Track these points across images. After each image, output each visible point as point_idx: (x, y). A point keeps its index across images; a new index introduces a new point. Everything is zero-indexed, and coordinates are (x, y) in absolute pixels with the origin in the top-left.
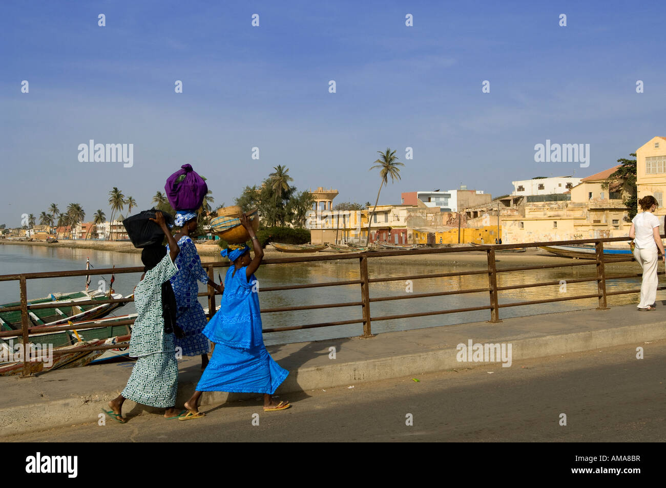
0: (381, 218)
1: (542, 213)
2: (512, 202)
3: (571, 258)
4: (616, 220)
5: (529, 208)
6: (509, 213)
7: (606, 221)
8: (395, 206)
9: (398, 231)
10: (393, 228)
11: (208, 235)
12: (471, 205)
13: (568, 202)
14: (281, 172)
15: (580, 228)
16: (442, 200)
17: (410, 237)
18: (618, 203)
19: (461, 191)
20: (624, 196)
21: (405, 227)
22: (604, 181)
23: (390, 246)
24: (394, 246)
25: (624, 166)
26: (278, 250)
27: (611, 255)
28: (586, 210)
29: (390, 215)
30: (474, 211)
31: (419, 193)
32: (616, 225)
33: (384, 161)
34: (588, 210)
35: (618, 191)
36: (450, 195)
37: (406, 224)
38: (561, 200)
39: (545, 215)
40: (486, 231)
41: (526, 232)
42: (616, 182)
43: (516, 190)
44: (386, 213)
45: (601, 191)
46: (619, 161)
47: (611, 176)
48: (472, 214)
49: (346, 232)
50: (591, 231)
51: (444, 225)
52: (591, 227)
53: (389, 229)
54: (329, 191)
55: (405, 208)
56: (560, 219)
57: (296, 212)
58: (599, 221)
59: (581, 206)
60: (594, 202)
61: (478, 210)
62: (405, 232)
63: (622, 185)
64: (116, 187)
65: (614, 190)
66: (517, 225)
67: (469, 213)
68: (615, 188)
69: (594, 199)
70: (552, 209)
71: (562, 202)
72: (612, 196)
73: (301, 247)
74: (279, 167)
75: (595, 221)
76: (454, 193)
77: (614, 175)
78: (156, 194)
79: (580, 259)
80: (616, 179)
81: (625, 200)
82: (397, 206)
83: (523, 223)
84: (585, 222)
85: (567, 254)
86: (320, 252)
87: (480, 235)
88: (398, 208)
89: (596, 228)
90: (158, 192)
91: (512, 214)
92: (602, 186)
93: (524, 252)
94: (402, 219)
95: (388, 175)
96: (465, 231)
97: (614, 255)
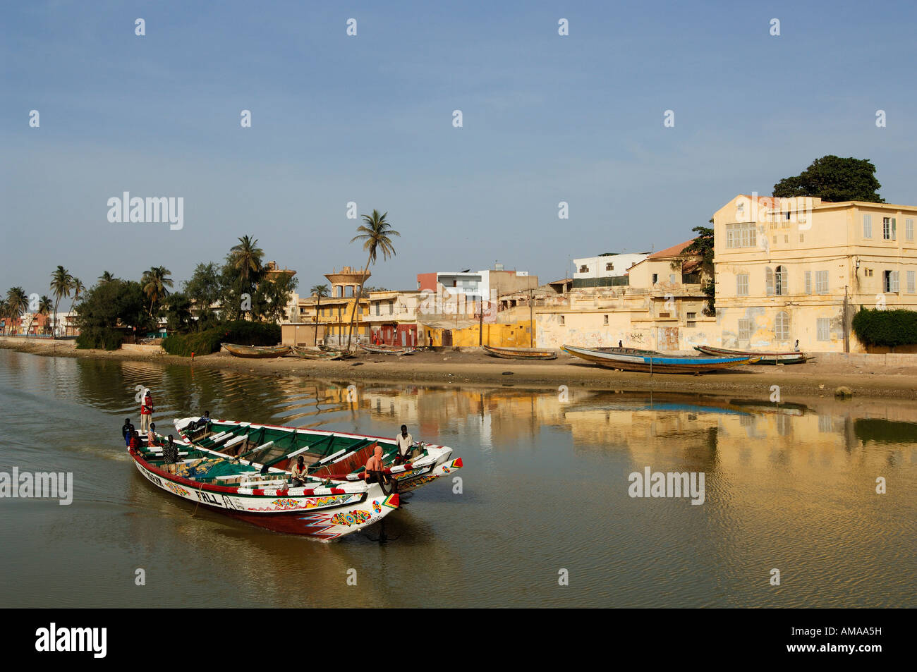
0: (384, 308)
1: (592, 303)
2: (565, 288)
3: (613, 369)
4: (692, 313)
5: (576, 295)
6: (556, 302)
7: (678, 315)
8: (402, 292)
9: (406, 327)
10: (400, 323)
11: (161, 331)
12: (510, 290)
13: (626, 287)
14: (249, 245)
15: (640, 325)
16: (472, 283)
17: (421, 336)
18: (694, 289)
19: (495, 272)
20: (704, 281)
21: (415, 321)
22: (675, 258)
23: (375, 350)
24: (380, 350)
25: (702, 237)
26: (233, 354)
27: (666, 366)
28: (648, 299)
29: (396, 305)
30: (511, 299)
31: (439, 274)
32: (691, 320)
33: (370, 228)
34: (652, 299)
35: (695, 273)
36: (480, 277)
37: (415, 317)
38: (618, 285)
39: (595, 305)
40: (521, 327)
41: (568, 330)
42: (693, 260)
43: (578, 271)
44: (391, 301)
45: (670, 271)
46: (694, 230)
47: (683, 251)
48: (509, 303)
49: (342, 328)
50: (654, 329)
51: (471, 319)
52: (654, 324)
53: (393, 325)
54: (359, 272)
55: (414, 295)
56: (613, 312)
57: (269, 301)
58: (667, 315)
59: (641, 293)
60: (661, 288)
61: (517, 298)
62: (414, 328)
63: (700, 264)
64: (61, 265)
65: (690, 271)
66: (556, 319)
67: (505, 302)
68: (690, 268)
69: (661, 284)
70: (605, 297)
71: (617, 287)
72: (686, 279)
73: (258, 351)
74: (247, 238)
75: (662, 315)
76: (485, 274)
77: (688, 249)
78: (103, 274)
79: (624, 370)
80: (692, 255)
81: (704, 285)
82: (406, 292)
83: (563, 317)
84: (647, 316)
85: (606, 364)
86: (283, 357)
87: (512, 333)
88: (406, 295)
89: (661, 325)
90: (105, 272)
91: (559, 303)
92: (673, 265)
93: (553, 359)
94: (411, 311)
95: (378, 248)
96: (490, 329)
97: (669, 365)
